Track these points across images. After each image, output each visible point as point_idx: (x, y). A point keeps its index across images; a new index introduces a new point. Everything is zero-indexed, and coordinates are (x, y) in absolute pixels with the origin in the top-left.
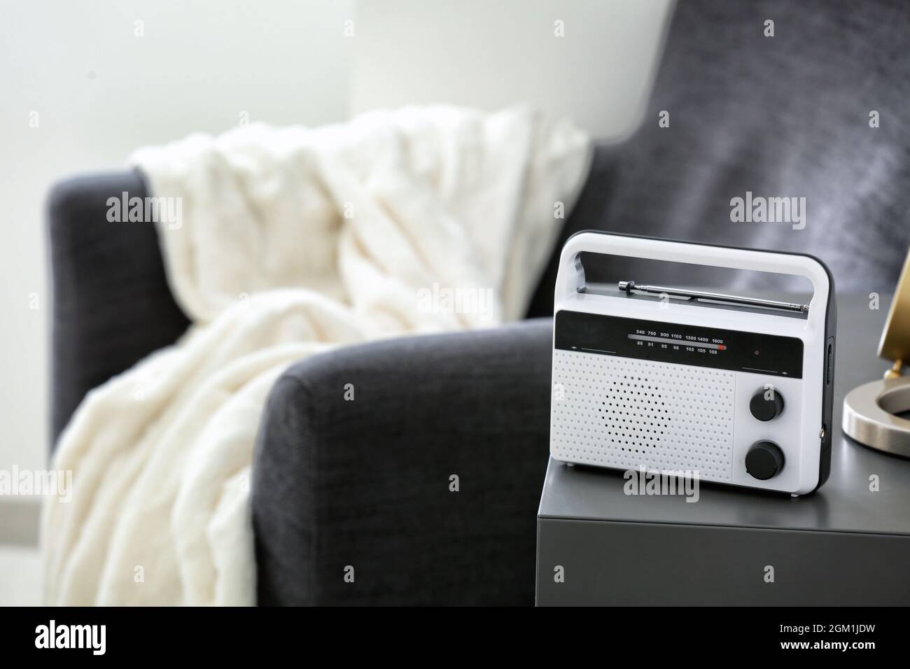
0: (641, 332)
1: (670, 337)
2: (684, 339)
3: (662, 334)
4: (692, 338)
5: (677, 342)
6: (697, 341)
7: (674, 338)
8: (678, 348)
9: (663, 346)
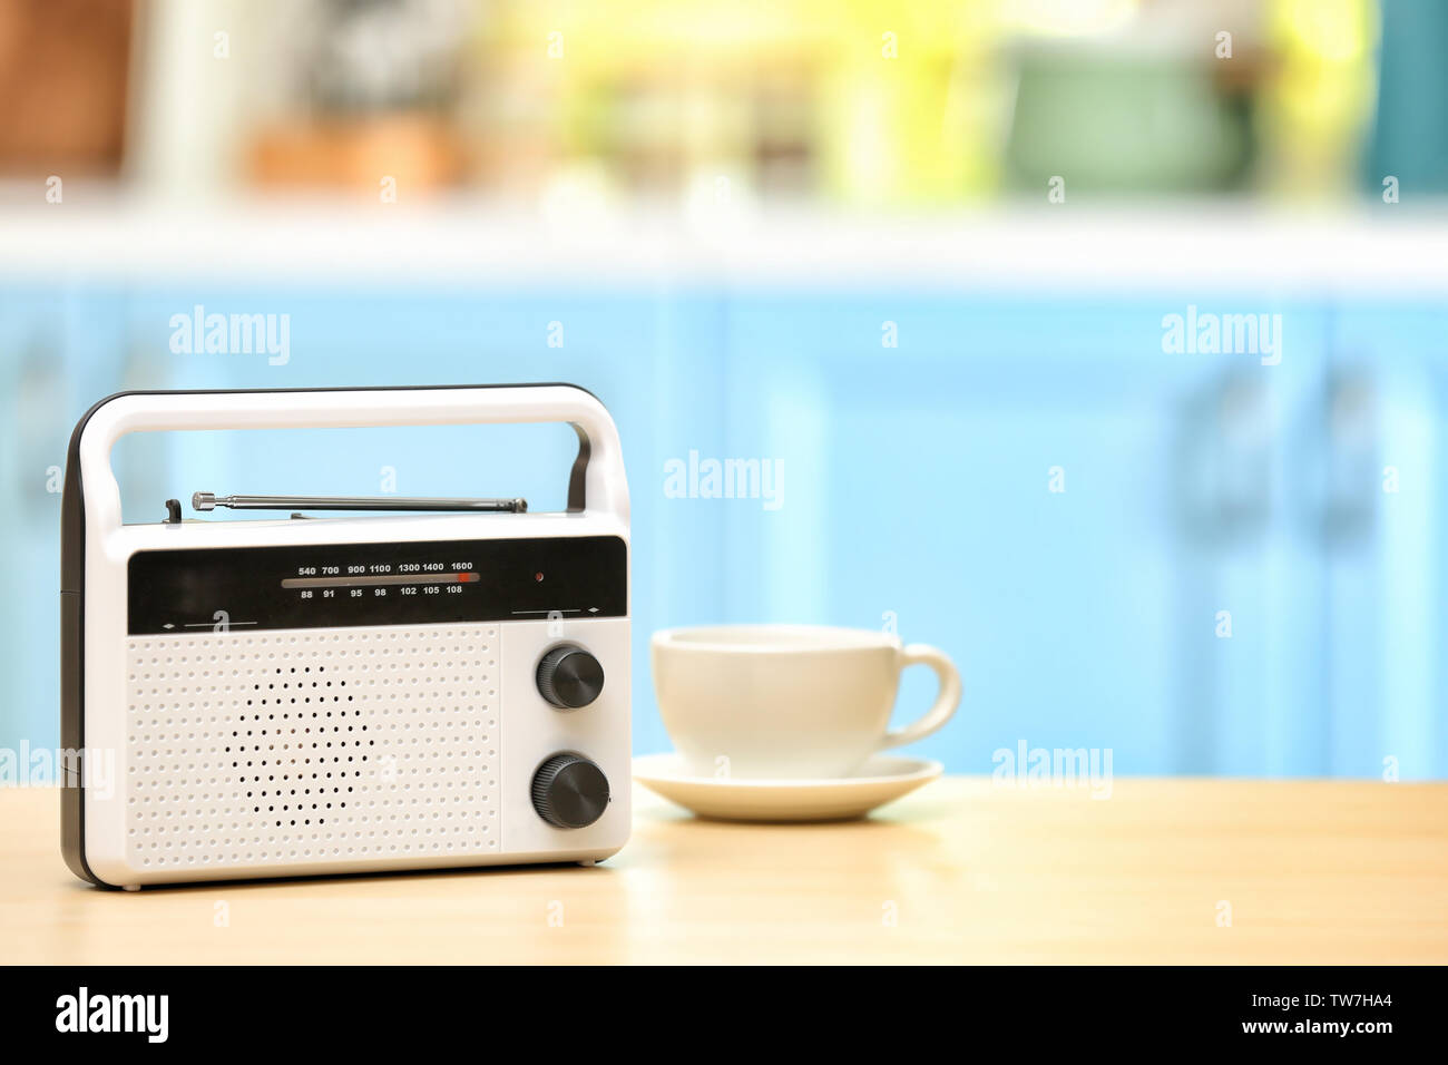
0: (308, 571)
1: (368, 573)
2: (395, 571)
3: (351, 570)
4: (412, 567)
5: (381, 578)
6: (422, 571)
7: (376, 574)
8: (383, 592)
9: (353, 593)
